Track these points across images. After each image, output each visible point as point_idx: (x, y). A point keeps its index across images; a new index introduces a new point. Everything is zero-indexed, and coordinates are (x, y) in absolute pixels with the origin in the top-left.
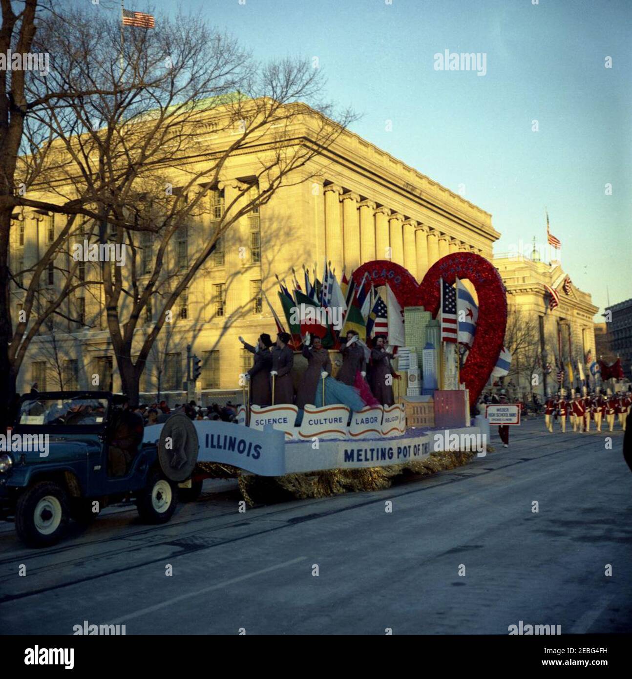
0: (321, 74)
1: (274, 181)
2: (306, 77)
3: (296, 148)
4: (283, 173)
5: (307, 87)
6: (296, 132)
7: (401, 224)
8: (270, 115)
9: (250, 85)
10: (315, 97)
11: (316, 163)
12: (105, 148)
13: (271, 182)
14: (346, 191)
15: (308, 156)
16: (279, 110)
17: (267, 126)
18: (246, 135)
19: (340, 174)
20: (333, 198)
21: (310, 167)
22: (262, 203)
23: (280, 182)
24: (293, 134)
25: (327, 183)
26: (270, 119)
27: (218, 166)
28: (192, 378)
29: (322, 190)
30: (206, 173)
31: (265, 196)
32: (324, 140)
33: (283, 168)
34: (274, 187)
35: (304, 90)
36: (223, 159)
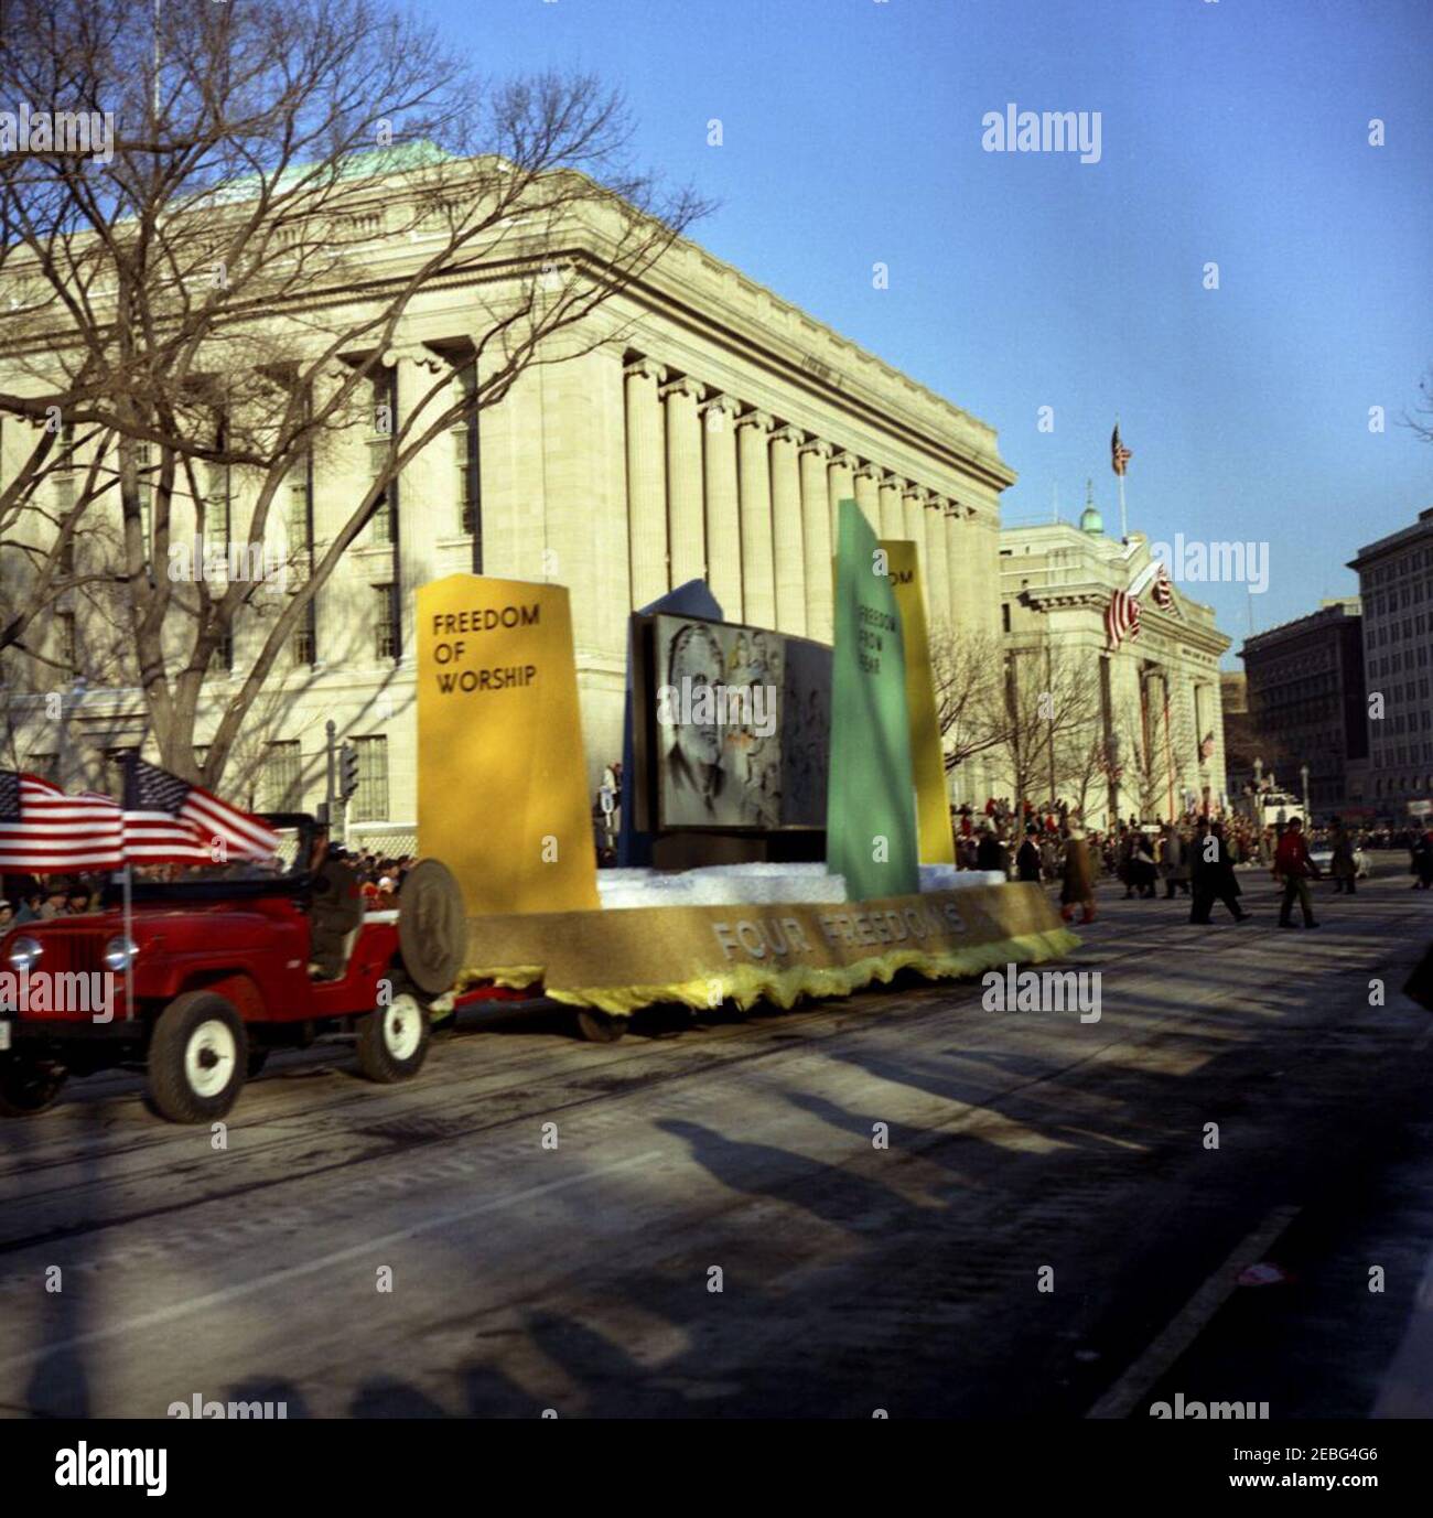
0: (626, 108)
1: (518, 352)
2: (592, 115)
3: (568, 275)
4: (537, 335)
5: (593, 136)
6: (569, 236)
7: (796, 451)
8: (508, 202)
9: (464, 132)
10: (612, 159)
11: (615, 313)
12: (134, 270)
13: (511, 354)
14: (674, 375)
15: (594, 296)
16: (530, 188)
17: (505, 223)
18: (455, 245)
19: (665, 338)
20: (645, 391)
21: (599, 320)
22: (489, 402)
23: (531, 355)
24: (563, 241)
25: (631, 357)
26: (508, 209)
27: (391, 316)
28: (338, 794)
29: (619, 370)
30: (363, 331)
31: (498, 384)
32: (630, 260)
33: (538, 321)
34: (518, 366)
35: (587, 143)
36: (403, 297)
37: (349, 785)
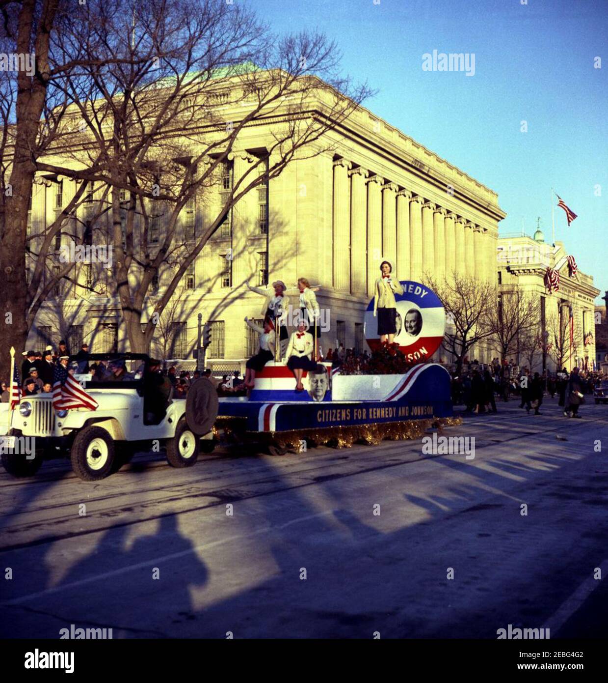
0: (337, 49)
1: (287, 154)
2: (323, 51)
3: (310, 121)
4: (295, 147)
5: (323, 61)
6: (311, 104)
7: (408, 200)
8: (285, 88)
9: (265, 58)
10: (330, 71)
11: (330, 138)
12: (121, 115)
13: (283, 155)
14: (355, 166)
15: (321, 131)
16: (294, 83)
17: (282, 98)
18: (260, 107)
19: (351, 150)
20: (342, 173)
21: (323, 141)
22: (273, 176)
23: (292, 155)
24: (308, 107)
25: (337, 158)
26: (284, 92)
27: (232, 138)
28: (202, 346)
29: (331, 163)
30: (219, 144)
31: (277, 168)
32: (337, 115)
33: (296, 141)
34: (286, 160)
35: (320, 64)
36: (237, 130)
37: (207, 342)
